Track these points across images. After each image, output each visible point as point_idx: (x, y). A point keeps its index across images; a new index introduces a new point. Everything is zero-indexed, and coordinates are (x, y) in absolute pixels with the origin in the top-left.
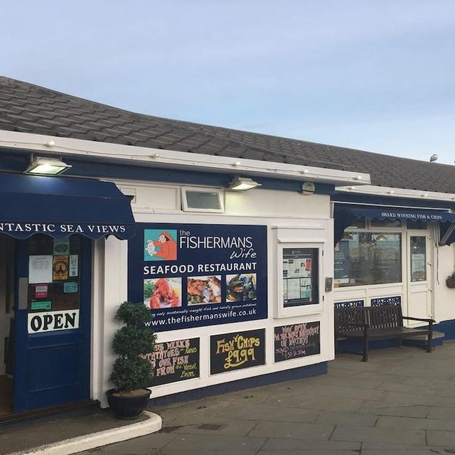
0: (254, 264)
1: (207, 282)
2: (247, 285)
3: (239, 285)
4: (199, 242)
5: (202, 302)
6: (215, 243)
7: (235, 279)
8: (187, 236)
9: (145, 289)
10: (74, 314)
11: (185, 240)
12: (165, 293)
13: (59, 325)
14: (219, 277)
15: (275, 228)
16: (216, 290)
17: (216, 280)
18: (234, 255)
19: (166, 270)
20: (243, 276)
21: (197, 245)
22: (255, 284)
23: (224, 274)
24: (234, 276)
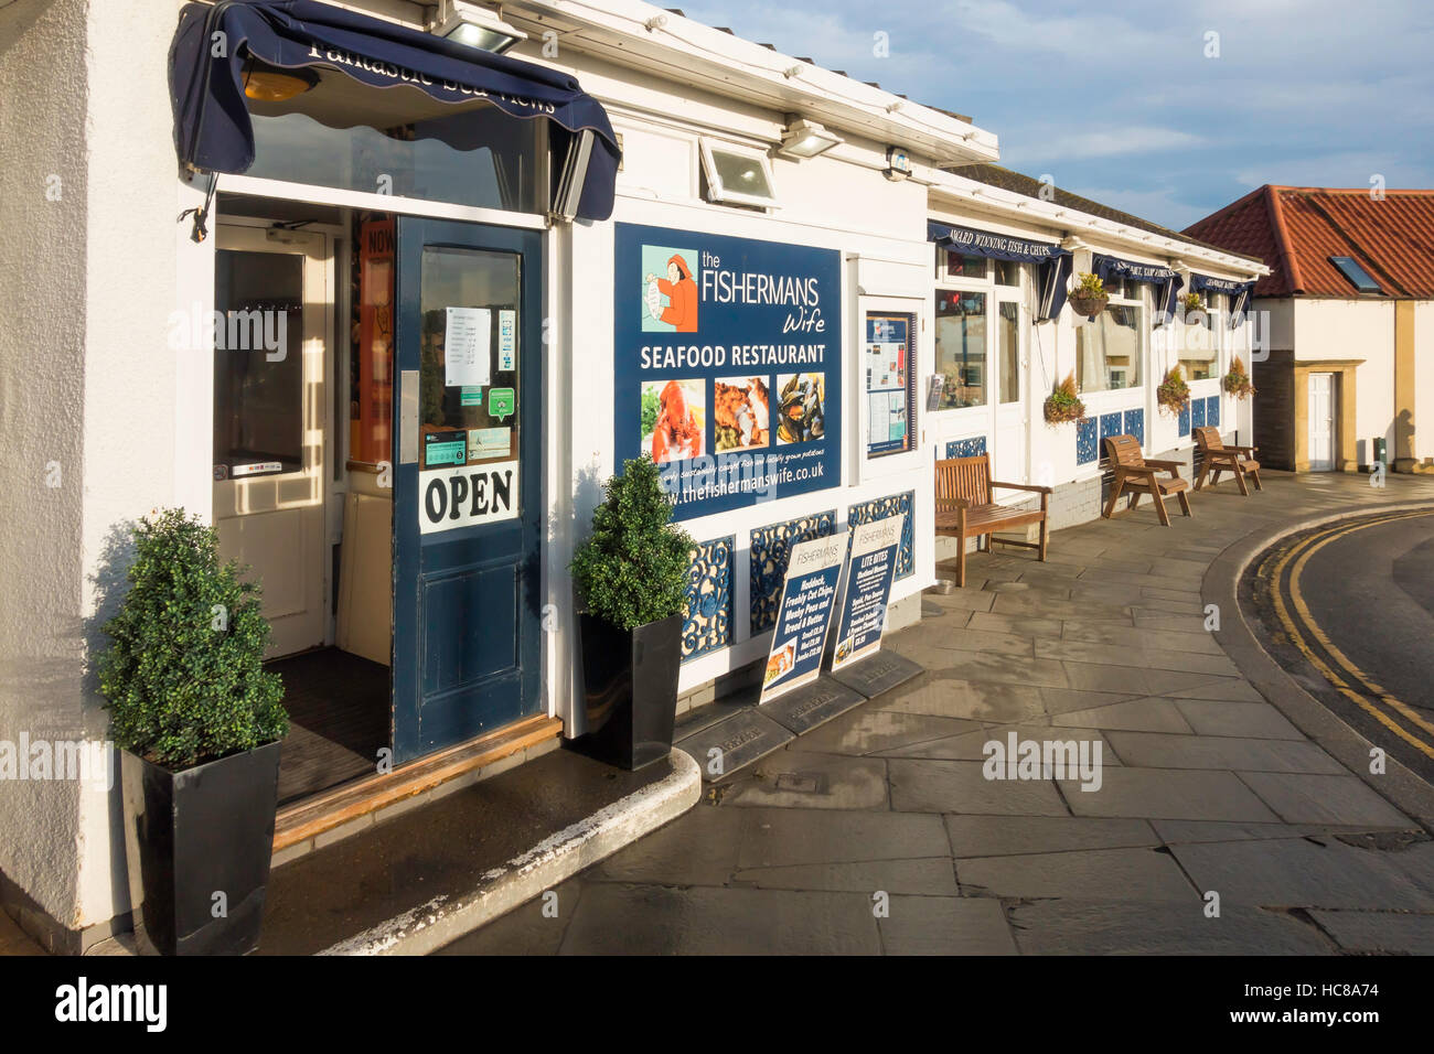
0: (821, 347)
1: (746, 392)
2: (809, 402)
3: (797, 402)
4: (734, 287)
5: (738, 444)
6: (760, 290)
7: (791, 387)
8: (714, 269)
9: (644, 409)
10: (509, 474)
11: (710, 279)
12: (678, 419)
13: (481, 505)
14: (765, 380)
15: (853, 259)
16: (761, 411)
17: (760, 386)
18: (790, 325)
19: (680, 357)
20: (804, 377)
21: (732, 297)
22: (821, 398)
23: (773, 370)
24: (791, 377)
